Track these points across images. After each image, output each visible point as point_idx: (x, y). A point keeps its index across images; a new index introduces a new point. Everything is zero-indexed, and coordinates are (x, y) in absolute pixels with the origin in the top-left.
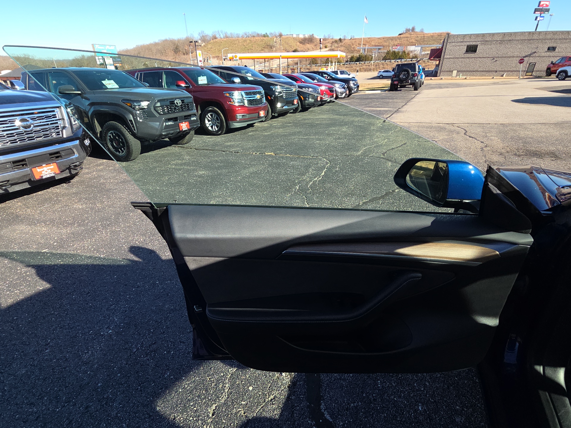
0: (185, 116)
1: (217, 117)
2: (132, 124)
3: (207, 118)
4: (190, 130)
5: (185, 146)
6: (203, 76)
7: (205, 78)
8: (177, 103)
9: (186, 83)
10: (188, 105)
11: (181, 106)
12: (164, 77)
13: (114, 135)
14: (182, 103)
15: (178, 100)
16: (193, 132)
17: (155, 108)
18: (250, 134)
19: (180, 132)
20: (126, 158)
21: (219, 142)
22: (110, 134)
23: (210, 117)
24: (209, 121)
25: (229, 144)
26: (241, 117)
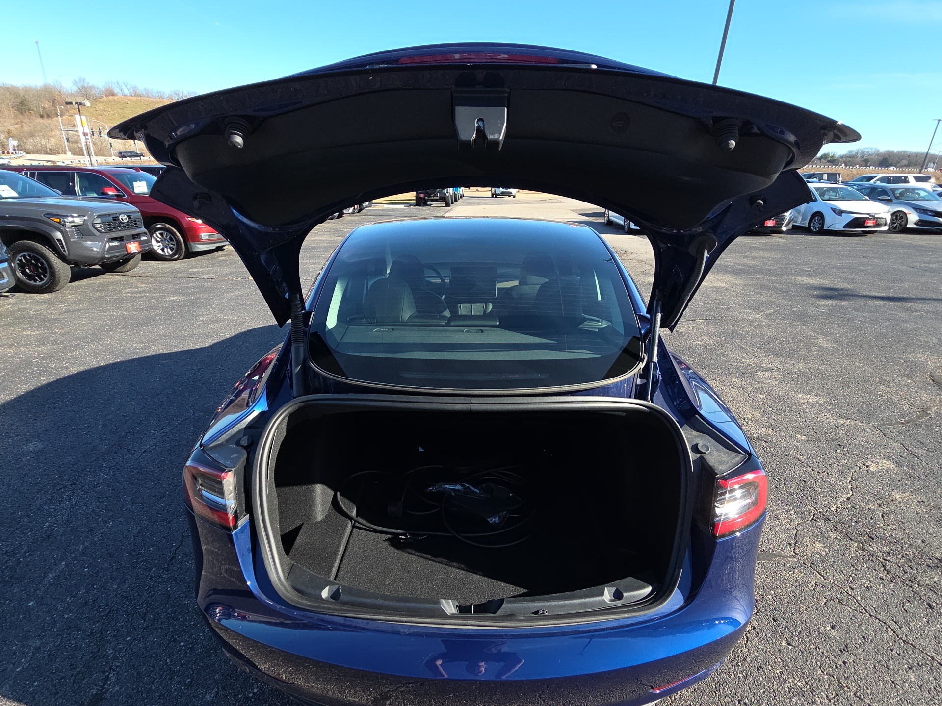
0: (133, 235)
1: (170, 237)
2: (61, 244)
3: (154, 238)
4: (139, 252)
5: (129, 273)
6: (140, 181)
7: (144, 184)
8: (122, 219)
9: (118, 190)
10: (135, 221)
11: (128, 222)
12: (77, 180)
13: (28, 258)
14: (129, 218)
15: (123, 215)
16: (139, 256)
17: (93, 225)
18: (221, 258)
19: (128, 254)
20: (49, 288)
21: (179, 268)
22: (21, 257)
23: (160, 236)
24: (157, 242)
25: (196, 270)
26: (207, 237)
